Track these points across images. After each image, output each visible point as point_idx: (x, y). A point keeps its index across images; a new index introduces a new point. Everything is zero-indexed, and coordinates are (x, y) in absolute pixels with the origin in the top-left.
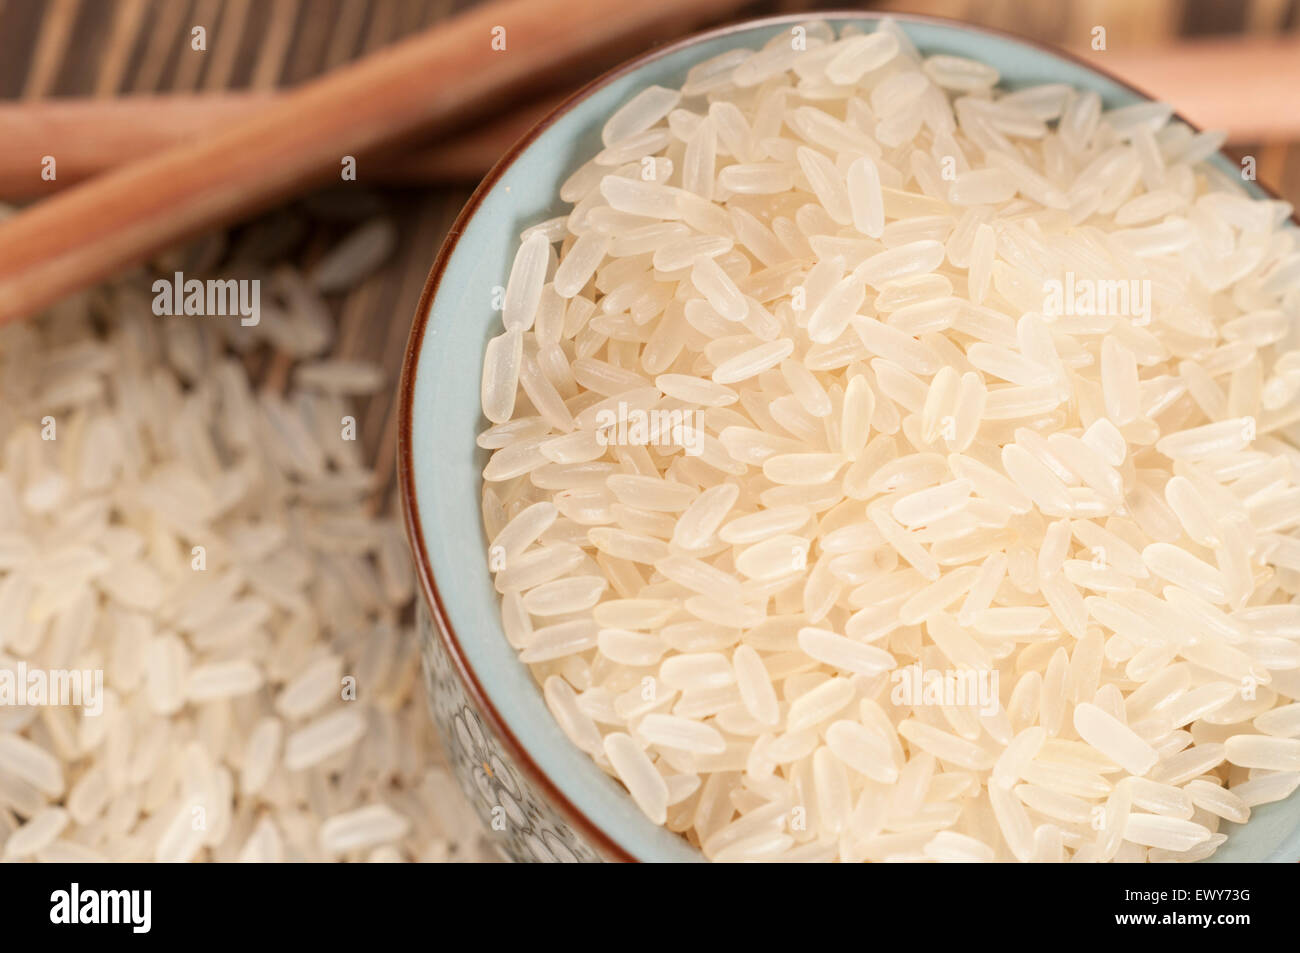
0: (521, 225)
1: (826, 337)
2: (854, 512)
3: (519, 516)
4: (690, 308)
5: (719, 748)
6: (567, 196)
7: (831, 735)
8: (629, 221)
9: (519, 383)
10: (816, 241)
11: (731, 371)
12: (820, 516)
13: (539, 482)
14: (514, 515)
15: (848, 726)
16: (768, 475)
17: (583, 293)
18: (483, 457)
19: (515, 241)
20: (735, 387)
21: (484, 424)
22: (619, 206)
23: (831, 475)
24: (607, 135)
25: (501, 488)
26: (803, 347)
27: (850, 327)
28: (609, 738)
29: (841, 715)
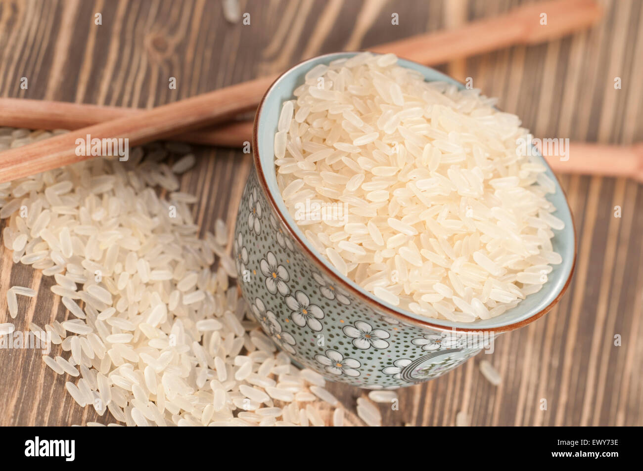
0: (283, 101)
1: (389, 132)
2: (403, 185)
3: (290, 185)
4: (343, 124)
5: (364, 253)
6: (296, 94)
7: (400, 251)
8: (318, 101)
9: (286, 148)
10: (382, 107)
11: (359, 142)
12: (391, 186)
13: (296, 175)
14: (289, 184)
15: (404, 248)
16: (373, 173)
17: (304, 122)
18: (277, 167)
19: (281, 106)
20: (361, 147)
21: (276, 158)
22: (315, 96)
23: (394, 173)
24: (307, 78)
25: (283, 176)
26: (382, 135)
27: (397, 129)
28: (327, 249)
29: (404, 245)
